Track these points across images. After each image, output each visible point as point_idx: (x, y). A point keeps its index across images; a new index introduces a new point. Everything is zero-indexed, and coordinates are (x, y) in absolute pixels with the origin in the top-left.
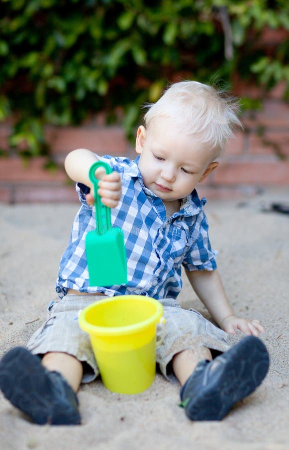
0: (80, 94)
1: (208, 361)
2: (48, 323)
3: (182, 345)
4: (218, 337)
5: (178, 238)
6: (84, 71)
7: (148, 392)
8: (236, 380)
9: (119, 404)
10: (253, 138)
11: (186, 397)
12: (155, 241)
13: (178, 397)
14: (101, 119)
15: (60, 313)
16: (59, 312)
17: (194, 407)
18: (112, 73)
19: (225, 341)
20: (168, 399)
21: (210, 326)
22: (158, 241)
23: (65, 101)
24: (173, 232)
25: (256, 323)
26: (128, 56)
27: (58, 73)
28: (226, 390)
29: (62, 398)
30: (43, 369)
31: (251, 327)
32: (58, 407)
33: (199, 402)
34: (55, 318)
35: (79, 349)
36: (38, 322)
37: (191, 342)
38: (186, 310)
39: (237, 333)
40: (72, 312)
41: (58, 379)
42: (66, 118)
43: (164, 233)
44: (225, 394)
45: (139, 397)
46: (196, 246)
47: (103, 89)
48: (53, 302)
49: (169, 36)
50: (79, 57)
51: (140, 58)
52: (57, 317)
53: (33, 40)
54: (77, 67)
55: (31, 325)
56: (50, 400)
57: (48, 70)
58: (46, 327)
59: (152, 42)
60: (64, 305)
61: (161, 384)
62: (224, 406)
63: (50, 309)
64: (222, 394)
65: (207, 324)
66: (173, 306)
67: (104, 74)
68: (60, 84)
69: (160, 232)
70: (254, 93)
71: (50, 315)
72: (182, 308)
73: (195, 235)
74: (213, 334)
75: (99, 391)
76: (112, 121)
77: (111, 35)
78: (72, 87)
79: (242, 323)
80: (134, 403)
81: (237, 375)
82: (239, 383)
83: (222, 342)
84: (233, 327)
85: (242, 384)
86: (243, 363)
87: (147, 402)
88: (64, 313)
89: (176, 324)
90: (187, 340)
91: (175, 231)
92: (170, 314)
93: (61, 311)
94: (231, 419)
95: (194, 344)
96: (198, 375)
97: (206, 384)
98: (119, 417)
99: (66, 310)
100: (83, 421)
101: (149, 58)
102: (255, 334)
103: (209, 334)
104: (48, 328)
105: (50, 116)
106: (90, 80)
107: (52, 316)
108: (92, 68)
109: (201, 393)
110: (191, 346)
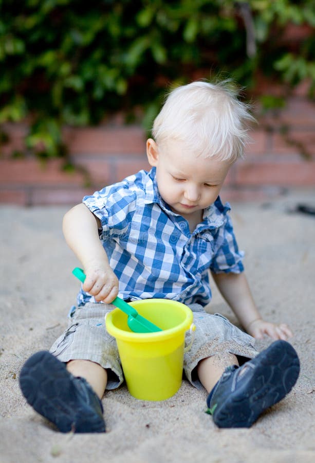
0: (98, 93)
1: (236, 367)
2: (70, 330)
3: (208, 351)
4: (245, 343)
5: (204, 251)
6: (102, 69)
7: (174, 398)
8: (265, 386)
9: (144, 411)
10: (276, 138)
11: (214, 404)
12: (181, 260)
13: (205, 403)
14: (119, 118)
15: (83, 320)
16: (81, 319)
17: (222, 413)
18: (131, 71)
19: (252, 347)
20: (194, 405)
21: (237, 331)
22: (185, 259)
23: (83, 101)
24: (198, 245)
25: (283, 327)
26: (148, 54)
27: (76, 72)
28: (255, 396)
29: (87, 405)
30: (68, 375)
31: (278, 331)
32: (82, 414)
33: (227, 408)
34: (77, 325)
35: (103, 357)
36: (59, 327)
37: (217, 348)
38: (212, 315)
39: (264, 338)
40: (94, 319)
41: (82, 385)
42: (84, 118)
43: (189, 249)
44: (254, 400)
45: (164, 403)
46: (222, 252)
47: (122, 87)
48: (75, 308)
49: (190, 33)
50: (97, 55)
51: (160, 55)
52: (80, 323)
53: (50, 38)
54: (95, 65)
55: (52, 330)
56: (74, 407)
57: (65, 69)
58: (68, 334)
59: (172, 39)
60: (87, 312)
61: (187, 390)
62: (253, 413)
63: (72, 315)
64: (251, 400)
65: (233, 330)
66: (198, 312)
67: (123, 73)
68: (77, 83)
69: (186, 249)
70: (278, 90)
71: (72, 321)
72: (207, 313)
73: (220, 242)
74: (240, 340)
75: (123, 397)
76: (131, 121)
77: (130, 32)
78: (90, 86)
79: (269, 327)
80: (160, 410)
81: (266, 380)
82: (269, 389)
83: (249, 348)
84: (261, 331)
85: (272, 390)
86: (273, 368)
87: (173, 408)
88: (87, 320)
89: (201, 330)
90: (213, 347)
91: (200, 244)
92: (196, 320)
93: (84, 318)
94: (259, 425)
95: (221, 351)
96: (225, 381)
97: (234, 390)
98: (145, 424)
99: (88, 317)
100: (108, 429)
101: (169, 56)
102: (283, 338)
103: (236, 340)
104: (71, 335)
105: (68, 116)
106: (109, 79)
107: (75, 323)
108: (110, 66)
109: (229, 399)
110: (217, 353)
